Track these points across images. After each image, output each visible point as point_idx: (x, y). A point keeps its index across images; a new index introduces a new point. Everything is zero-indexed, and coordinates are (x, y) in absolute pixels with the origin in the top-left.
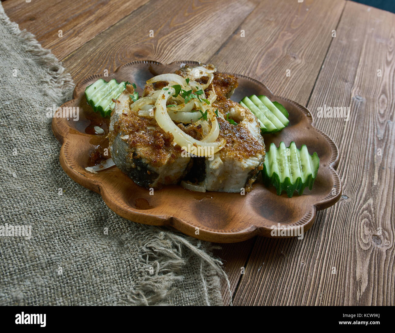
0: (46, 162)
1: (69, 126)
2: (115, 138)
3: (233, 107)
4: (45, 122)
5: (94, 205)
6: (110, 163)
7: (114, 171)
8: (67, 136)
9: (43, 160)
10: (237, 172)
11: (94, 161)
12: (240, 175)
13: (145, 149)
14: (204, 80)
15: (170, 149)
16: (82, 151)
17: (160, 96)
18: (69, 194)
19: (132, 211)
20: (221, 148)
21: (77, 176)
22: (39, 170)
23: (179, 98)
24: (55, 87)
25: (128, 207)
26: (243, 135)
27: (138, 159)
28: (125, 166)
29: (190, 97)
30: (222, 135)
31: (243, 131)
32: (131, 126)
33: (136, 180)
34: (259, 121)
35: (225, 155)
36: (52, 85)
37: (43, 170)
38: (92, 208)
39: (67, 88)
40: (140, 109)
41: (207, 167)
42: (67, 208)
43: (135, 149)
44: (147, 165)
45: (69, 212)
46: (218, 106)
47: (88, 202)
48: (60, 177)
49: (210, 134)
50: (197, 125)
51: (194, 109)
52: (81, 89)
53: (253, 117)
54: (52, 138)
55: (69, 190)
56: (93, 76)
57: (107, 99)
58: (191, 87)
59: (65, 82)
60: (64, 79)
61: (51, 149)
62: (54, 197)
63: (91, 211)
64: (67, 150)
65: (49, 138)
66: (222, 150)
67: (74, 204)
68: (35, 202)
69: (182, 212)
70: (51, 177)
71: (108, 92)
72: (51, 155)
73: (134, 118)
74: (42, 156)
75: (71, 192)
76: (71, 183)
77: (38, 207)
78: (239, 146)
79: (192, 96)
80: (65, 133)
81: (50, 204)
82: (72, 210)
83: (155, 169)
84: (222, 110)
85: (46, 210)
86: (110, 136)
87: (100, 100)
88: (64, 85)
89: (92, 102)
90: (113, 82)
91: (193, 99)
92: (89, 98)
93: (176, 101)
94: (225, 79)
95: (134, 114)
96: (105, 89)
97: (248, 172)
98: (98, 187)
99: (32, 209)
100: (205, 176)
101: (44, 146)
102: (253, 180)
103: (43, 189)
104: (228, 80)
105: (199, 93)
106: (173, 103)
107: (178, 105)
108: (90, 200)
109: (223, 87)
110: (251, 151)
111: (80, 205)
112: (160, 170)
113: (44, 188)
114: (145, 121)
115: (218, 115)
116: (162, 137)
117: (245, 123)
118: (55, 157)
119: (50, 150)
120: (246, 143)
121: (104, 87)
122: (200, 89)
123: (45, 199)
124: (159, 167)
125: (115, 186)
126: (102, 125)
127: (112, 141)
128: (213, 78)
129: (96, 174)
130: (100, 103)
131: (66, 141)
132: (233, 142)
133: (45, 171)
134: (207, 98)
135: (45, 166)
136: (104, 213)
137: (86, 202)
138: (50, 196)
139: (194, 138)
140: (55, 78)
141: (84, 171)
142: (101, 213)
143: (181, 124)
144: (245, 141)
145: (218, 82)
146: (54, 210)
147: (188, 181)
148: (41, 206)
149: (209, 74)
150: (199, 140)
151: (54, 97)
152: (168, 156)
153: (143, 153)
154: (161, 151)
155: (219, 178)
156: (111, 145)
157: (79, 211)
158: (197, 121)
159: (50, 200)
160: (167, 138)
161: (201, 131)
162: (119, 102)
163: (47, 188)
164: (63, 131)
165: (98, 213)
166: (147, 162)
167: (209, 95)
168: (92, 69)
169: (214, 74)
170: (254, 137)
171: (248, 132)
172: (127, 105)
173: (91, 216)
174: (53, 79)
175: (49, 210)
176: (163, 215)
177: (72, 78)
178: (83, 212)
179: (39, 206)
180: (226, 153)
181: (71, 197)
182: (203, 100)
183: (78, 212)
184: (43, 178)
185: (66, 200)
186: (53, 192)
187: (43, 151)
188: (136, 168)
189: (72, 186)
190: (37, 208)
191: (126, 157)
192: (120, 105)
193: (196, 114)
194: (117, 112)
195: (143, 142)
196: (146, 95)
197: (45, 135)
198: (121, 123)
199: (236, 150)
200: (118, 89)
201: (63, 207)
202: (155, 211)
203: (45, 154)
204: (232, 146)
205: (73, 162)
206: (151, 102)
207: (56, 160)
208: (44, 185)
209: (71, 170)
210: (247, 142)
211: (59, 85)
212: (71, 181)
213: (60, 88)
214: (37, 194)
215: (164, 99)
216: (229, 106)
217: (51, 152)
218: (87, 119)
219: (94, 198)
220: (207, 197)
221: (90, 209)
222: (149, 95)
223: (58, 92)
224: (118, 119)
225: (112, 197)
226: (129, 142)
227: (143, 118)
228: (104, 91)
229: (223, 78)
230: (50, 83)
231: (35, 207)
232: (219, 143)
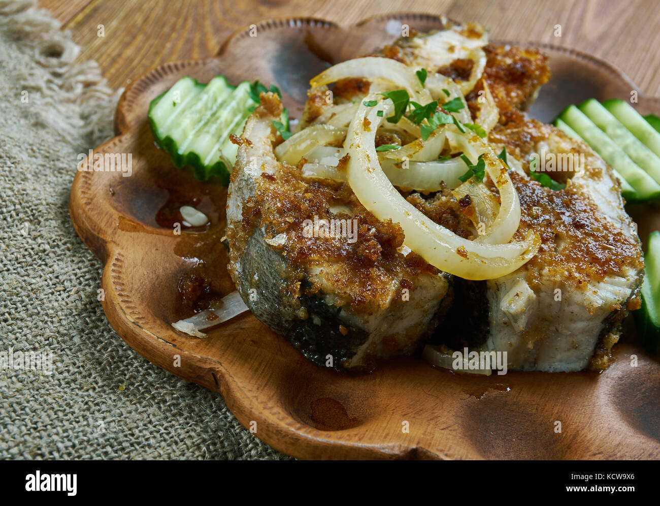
0: (66, 312)
1: (116, 208)
2: (247, 242)
3: (542, 138)
4: (50, 200)
5: (202, 421)
6: (234, 307)
7: (247, 326)
8: (116, 239)
9: (56, 304)
10: (574, 318)
11: (191, 303)
12: (580, 325)
13: (333, 269)
14: (460, 71)
15: (395, 266)
16: (158, 277)
17: (357, 123)
18: (135, 395)
19: (310, 436)
20: (529, 256)
21: (154, 347)
22: (48, 333)
23: (404, 123)
24: (62, 102)
25: (298, 425)
26: (582, 218)
27: (314, 297)
28: (279, 314)
29: (435, 119)
30: (527, 219)
31: (579, 206)
32: (289, 210)
33: (309, 351)
34: (616, 174)
35: (541, 275)
36: (52, 97)
37: (58, 332)
38: (198, 429)
39: (92, 103)
40: (306, 161)
41: (494, 308)
42: (133, 435)
43: (306, 271)
44: (340, 310)
45: (139, 443)
46: (503, 138)
47: (186, 414)
48: (105, 348)
49: (498, 220)
50: (459, 197)
51: (446, 154)
52: (134, 106)
53: (599, 164)
54: (73, 244)
55: (133, 384)
56: (163, 68)
57: (208, 132)
58: (432, 92)
59: (88, 85)
60: (81, 78)
61: (76, 275)
62: (97, 404)
63: (197, 440)
64: (119, 278)
65: (65, 244)
66: (533, 262)
67: (150, 422)
68: (47, 421)
69: (438, 434)
70: (81, 350)
71: (209, 113)
72: (77, 292)
73: (294, 185)
74: (52, 293)
75: (137, 388)
76: (136, 364)
77: (57, 434)
78: (575, 247)
79: (439, 119)
80: (110, 231)
81: (88, 425)
82: (147, 440)
83: (358, 321)
84: (517, 150)
85: (81, 443)
86: (233, 236)
87: (191, 137)
88: (84, 93)
89: (169, 143)
90: (218, 84)
91: (443, 125)
92: (163, 131)
93: (396, 132)
94: (515, 62)
95: (292, 175)
96: (200, 105)
97: (602, 318)
98: (213, 372)
99: (43, 443)
100: (488, 332)
101: (56, 267)
102: (615, 338)
103: (64, 385)
104: (523, 66)
105: (453, 106)
106: (391, 140)
107: (403, 144)
108: (190, 407)
109: (511, 86)
110: (608, 261)
111: (166, 424)
112: (372, 323)
113: (68, 383)
114: (323, 194)
115: (509, 163)
116: (375, 236)
117: (582, 182)
118: (87, 297)
119: (73, 277)
120: (590, 240)
121: (197, 99)
122: (454, 95)
123: (73, 413)
124: (371, 314)
125: (257, 370)
126: (199, 201)
127: (239, 249)
128: (483, 61)
129: (203, 339)
130: (192, 143)
131: (115, 252)
132: (557, 238)
133: (63, 335)
134: (474, 117)
135: (64, 322)
136: (231, 444)
137: (181, 415)
138: (86, 403)
139: (455, 232)
140: (57, 75)
141: (170, 333)
142: (222, 442)
143: (416, 195)
144: (588, 235)
145: (497, 73)
146: (101, 440)
147: (443, 348)
148: (65, 431)
149: (472, 52)
150: (466, 237)
151: (64, 130)
152: (393, 285)
153: (328, 280)
154: (375, 272)
155: (524, 336)
156: (235, 259)
157: (165, 440)
158: (458, 185)
159: (87, 413)
160: (386, 237)
161: (472, 212)
162: (249, 143)
163: (74, 381)
164: (103, 225)
165: (214, 444)
166: (339, 302)
167: (479, 109)
168: (151, 46)
169: (487, 50)
170: (609, 220)
171: (594, 209)
172: (269, 148)
173: (197, 453)
174: (51, 78)
175: (88, 441)
176: (391, 444)
177: (103, 74)
178: (176, 443)
179: (61, 431)
180: (542, 269)
181: (140, 403)
182: (466, 125)
183: (163, 444)
184: (60, 356)
185: (130, 412)
186: (91, 392)
187: (55, 280)
188: (309, 320)
189: (138, 372)
190: (55, 438)
191: (280, 292)
192: (252, 151)
193: (452, 167)
194: (246, 171)
195: (325, 250)
196: (312, 119)
197: (54, 237)
198: (263, 200)
199: (569, 259)
200: (234, 104)
201: (123, 431)
202: (369, 434)
203: (60, 288)
204: (556, 250)
205: (139, 309)
206: (331, 139)
207: (91, 303)
208: (66, 374)
209: (137, 330)
210: (593, 235)
211: (71, 95)
212: (135, 358)
213: (74, 102)
214: (50, 400)
215: (369, 130)
216: (532, 138)
217: (75, 282)
218: (159, 186)
219: (201, 404)
220: (497, 388)
221: (193, 434)
222: (322, 118)
223: (71, 114)
224: (251, 189)
225: (254, 400)
226: (289, 252)
227: (317, 184)
228: (199, 112)
229: (509, 61)
230: (47, 92)
231: (49, 436)
232: (525, 245)
